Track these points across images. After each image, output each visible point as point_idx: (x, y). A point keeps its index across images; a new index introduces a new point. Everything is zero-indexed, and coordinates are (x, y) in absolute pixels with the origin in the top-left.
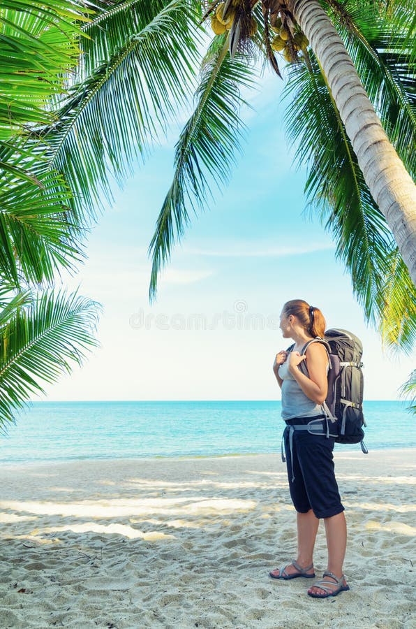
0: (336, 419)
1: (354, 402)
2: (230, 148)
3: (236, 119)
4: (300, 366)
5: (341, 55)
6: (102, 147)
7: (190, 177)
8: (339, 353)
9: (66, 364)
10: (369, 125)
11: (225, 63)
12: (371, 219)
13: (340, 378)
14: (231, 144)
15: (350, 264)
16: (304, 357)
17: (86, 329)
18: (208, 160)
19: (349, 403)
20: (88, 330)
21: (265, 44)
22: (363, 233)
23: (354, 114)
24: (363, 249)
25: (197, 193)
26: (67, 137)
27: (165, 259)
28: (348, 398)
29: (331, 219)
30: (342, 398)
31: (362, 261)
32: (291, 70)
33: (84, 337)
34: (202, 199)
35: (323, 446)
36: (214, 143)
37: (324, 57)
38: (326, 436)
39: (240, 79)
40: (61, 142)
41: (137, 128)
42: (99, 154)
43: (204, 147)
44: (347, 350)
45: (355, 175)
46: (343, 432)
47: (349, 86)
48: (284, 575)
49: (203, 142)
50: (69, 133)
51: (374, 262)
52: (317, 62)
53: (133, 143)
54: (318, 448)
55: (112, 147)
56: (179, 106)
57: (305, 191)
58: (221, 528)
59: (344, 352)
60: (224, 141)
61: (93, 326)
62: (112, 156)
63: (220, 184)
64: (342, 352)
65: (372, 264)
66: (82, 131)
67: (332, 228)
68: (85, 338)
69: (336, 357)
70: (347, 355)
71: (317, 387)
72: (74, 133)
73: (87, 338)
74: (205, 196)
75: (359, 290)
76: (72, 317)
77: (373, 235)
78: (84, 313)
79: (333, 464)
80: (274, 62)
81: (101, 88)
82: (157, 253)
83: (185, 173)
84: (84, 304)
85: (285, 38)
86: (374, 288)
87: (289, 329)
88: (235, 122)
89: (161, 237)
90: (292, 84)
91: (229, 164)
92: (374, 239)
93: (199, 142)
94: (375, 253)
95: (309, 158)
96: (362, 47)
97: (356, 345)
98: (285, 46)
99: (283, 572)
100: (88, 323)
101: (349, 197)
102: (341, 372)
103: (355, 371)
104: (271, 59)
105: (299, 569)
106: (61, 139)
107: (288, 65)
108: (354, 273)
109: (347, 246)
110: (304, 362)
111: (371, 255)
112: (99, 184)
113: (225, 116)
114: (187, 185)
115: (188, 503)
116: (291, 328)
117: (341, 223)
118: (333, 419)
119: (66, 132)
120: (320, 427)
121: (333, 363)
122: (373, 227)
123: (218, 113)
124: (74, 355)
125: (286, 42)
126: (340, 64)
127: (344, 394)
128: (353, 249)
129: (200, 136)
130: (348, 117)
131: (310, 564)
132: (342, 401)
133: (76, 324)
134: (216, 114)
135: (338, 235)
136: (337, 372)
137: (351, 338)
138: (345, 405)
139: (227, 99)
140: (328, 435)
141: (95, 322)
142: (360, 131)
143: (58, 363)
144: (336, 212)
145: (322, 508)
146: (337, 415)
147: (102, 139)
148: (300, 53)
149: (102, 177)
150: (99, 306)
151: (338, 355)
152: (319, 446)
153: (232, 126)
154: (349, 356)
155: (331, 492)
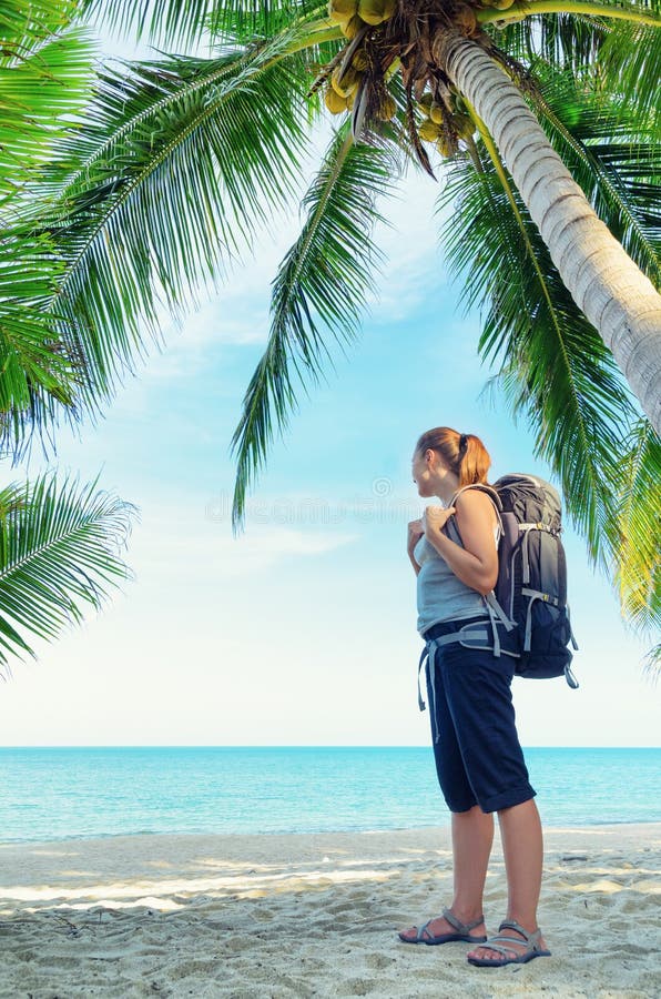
0: (516, 624)
1: (547, 592)
2: (357, 287)
3: (367, 245)
4: (445, 528)
5: (519, 110)
6: (148, 262)
7: (298, 335)
8: (515, 507)
9: (73, 607)
10: (566, 197)
11: (350, 161)
12: (589, 398)
13: (520, 553)
14: (361, 283)
15: (558, 469)
16: (453, 510)
17: (109, 547)
18: (326, 311)
19: (536, 595)
20: (114, 548)
21: (408, 129)
22: (577, 423)
23: (540, 185)
24: (578, 446)
25: (309, 360)
26: (92, 244)
27: (258, 464)
28: (535, 584)
29: (523, 398)
30: (525, 586)
31: (577, 465)
32: (451, 168)
33: (105, 560)
34: (317, 370)
35: (488, 670)
36: (334, 281)
37: (493, 116)
38: (492, 652)
39: (371, 184)
40: (81, 250)
41: (206, 239)
42: (143, 273)
43: (320, 290)
44: (531, 503)
45: (559, 329)
46: (527, 647)
47: (532, 149)
48: (426, 937)
49: (317, 280)
50: (95, 239)
51: (599, 468)
52: (489, 158)
53: (199, 260)
54: (480, 674)
55: (165, 266)
56: (274, 209)
57: (479, 349)
58: (332, 896)
59: (525, 506)
60: (350, 278)
61: (120, 541)
62: (165, 278)
63: (344, 343)
64: (523, 507)
65: (595, 471)
66: (117, 237)
67: (526, 410)
68: (106, 562)
69: (511, 515)
70: (532, 511)
71: (477, 562)
72: (103, 238)
73: (110, 563)
74: (319, 360)
75: (576, 512)
76: (87, 526)
77: (594, 424)
78: (108, 522)
79: (512, 709)
80: (423, 155)
81: (150, 176)
82: (244, 454)
83: (290, 329)
84: (108, 507)
85: (438, 121)
86: (600, 510)
87: (426, 475)
88: (365, 247)
89: (250, 428)
90: (453, 189)
91: (358, 314)
92: (595, 431)
93: (311, 282)
94: (599, 454)
95: (483, 300)
96: (558, 137)
97: (548, 497)
98: (440, 136)
99: (424, 930)
100: (113, 538)
101: (550, 364)
102: (521, 539)
103: (546, 538)
104: (418, 150)
105: (456, 925)
106: (82, 248)
107: (445, 162)
108: (566, 483)
109: (553, 438)
110: (452, 519)
111: (592, 456)
112: (141, 319)
113: (350, 240)
114: (292, 347)
115: (289, 877)
116: (431, 475)
117: (540, 404)
118: (509, 625)
119: (90, 237)
120: (483, 635)
121: (506, 525)
122: (593, 412)
123: (341, 237)
124: (89, 594)
125: (441, 127)
126: (518, 120)
127: (526, 579)
128: (562, 446)
129: (311, 271)
130: (533, 190)
131: (477, 916)
132: (525, 592)
133: (92, 538)
134: (335, 237)
135: (536, 422)
136: (514, 540)
137: (537, 484)
138: (530, 598)
139: (354, 213)
140: (498, 651)
141: (124, 535)
142: (551, 208)
143: (60, 604)
144: (530, 384)
145: (493, 792)
146: (516, 618)
147: (148, 252)
148: (463, 146)
149: (147, 308)
150: (133, 510)
151: (514, 511)
152: (484, 672)
153: (360, 254)
154: (536, 513)
155: (509, 760)
